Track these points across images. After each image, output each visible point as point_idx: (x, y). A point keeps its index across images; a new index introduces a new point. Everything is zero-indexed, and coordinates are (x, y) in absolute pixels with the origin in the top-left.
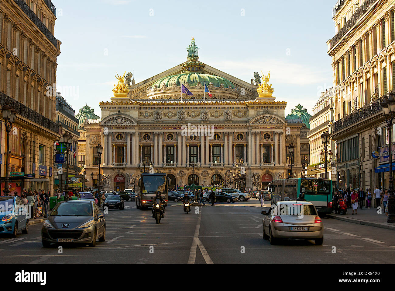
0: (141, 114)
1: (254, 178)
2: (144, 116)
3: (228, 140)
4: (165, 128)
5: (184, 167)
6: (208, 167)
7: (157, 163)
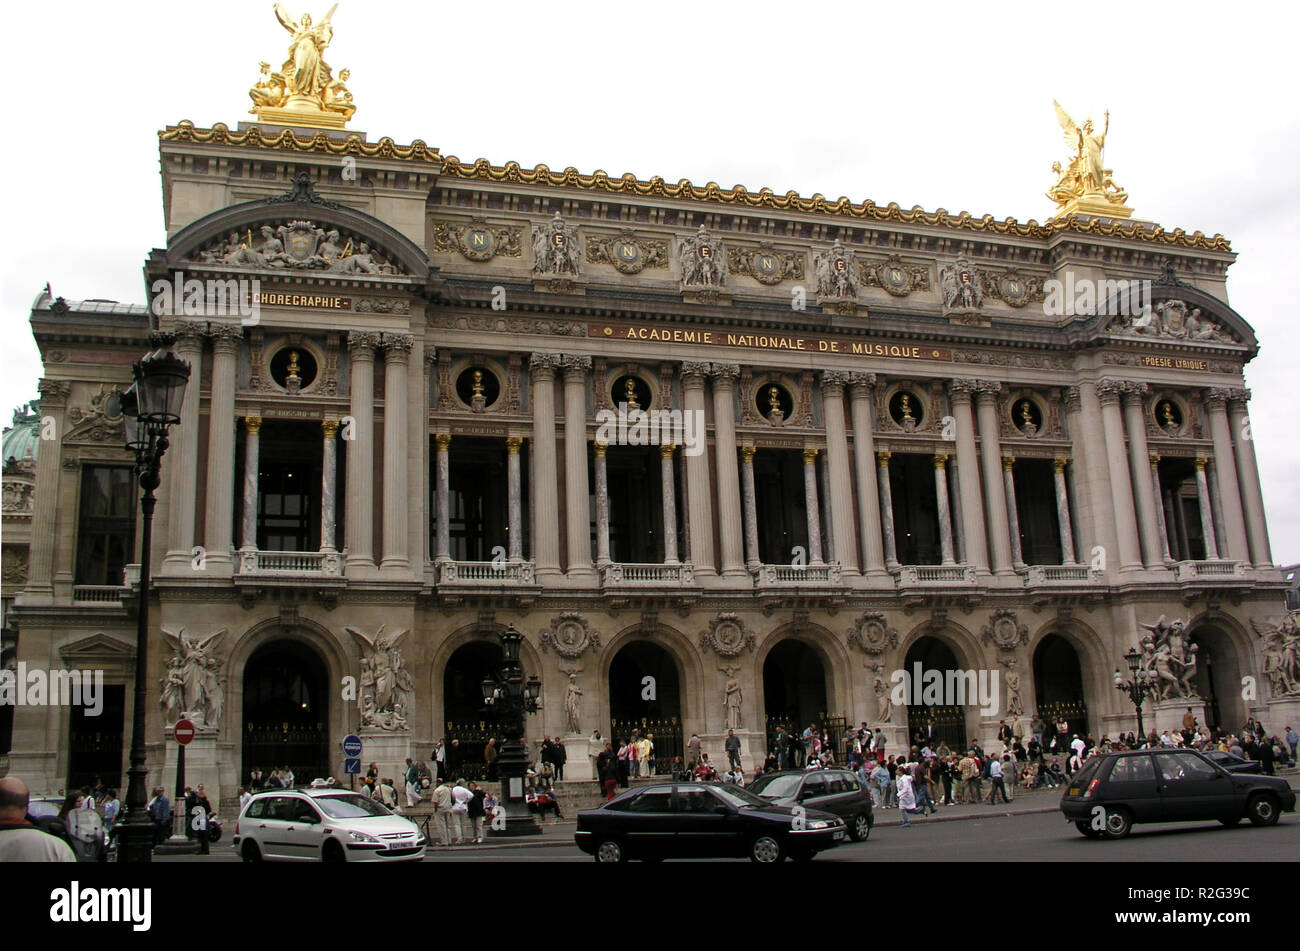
1: (1170, 653)
2: (461, 249)
3: (977, 428)
4: (608, 331)
5: (741, 592)
6: (888, 592)
7: (557, 565)
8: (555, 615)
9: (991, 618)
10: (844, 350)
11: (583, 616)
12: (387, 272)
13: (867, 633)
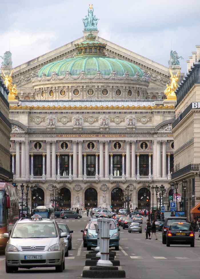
2: (35, 122)
3: (131, 149)
4: (60, 136)
5: (80, 180)
6: (107, 180)
7: (49, 176)
8: (49, 184)
10: (104, 136)
12: (21, 131)
13: (103, 187)
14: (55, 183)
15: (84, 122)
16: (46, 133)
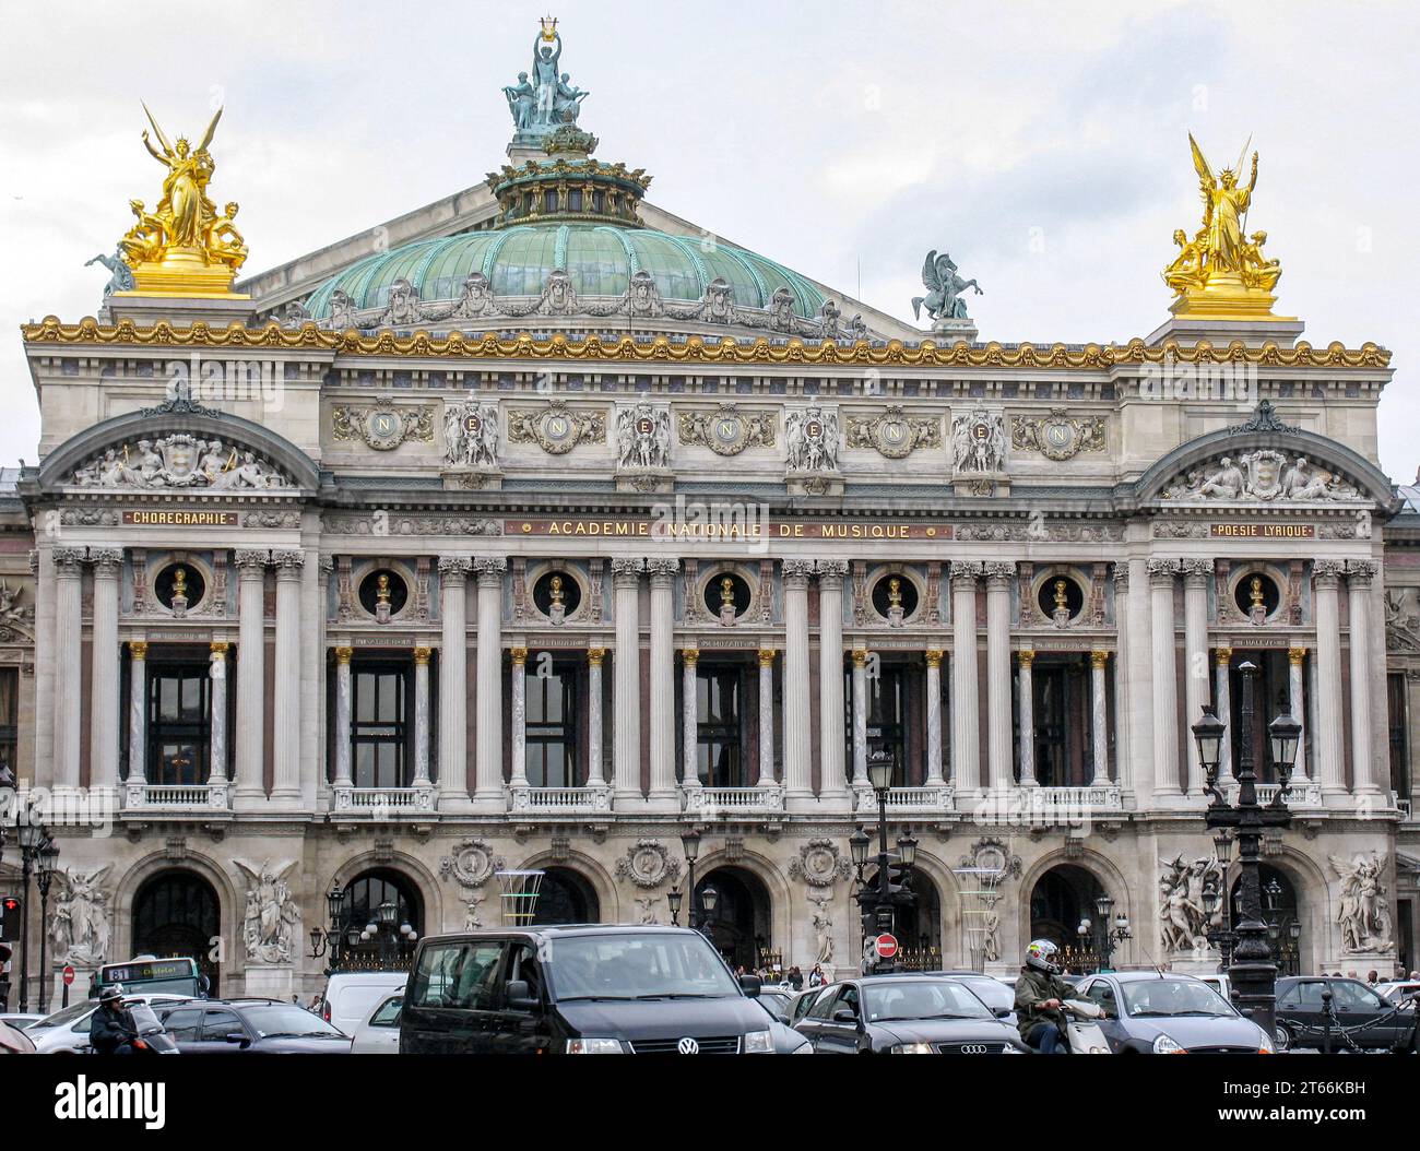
0: (338, 421)
1: (1186, 896)
2: (365, 438)
3: (982, 618)
4: (527, 527)
5: (663, 816)
6: (841, 817)
7: (462, 787)
8: (457, 842)
9: (973, 847)
10: (812, 534)
11: (487, 842)
12: (274, 485)
13: (813, 862)
14: (497, 835)
15: (685, 441)
16: (438, 508)
